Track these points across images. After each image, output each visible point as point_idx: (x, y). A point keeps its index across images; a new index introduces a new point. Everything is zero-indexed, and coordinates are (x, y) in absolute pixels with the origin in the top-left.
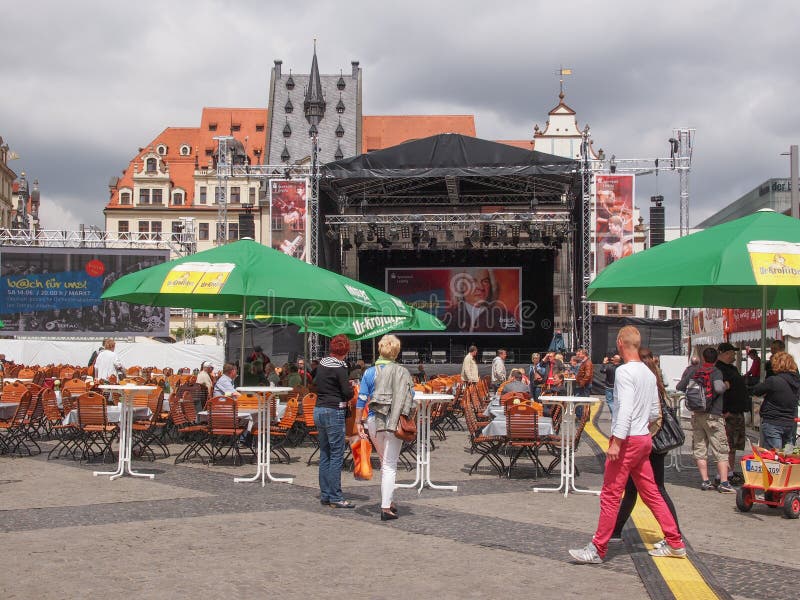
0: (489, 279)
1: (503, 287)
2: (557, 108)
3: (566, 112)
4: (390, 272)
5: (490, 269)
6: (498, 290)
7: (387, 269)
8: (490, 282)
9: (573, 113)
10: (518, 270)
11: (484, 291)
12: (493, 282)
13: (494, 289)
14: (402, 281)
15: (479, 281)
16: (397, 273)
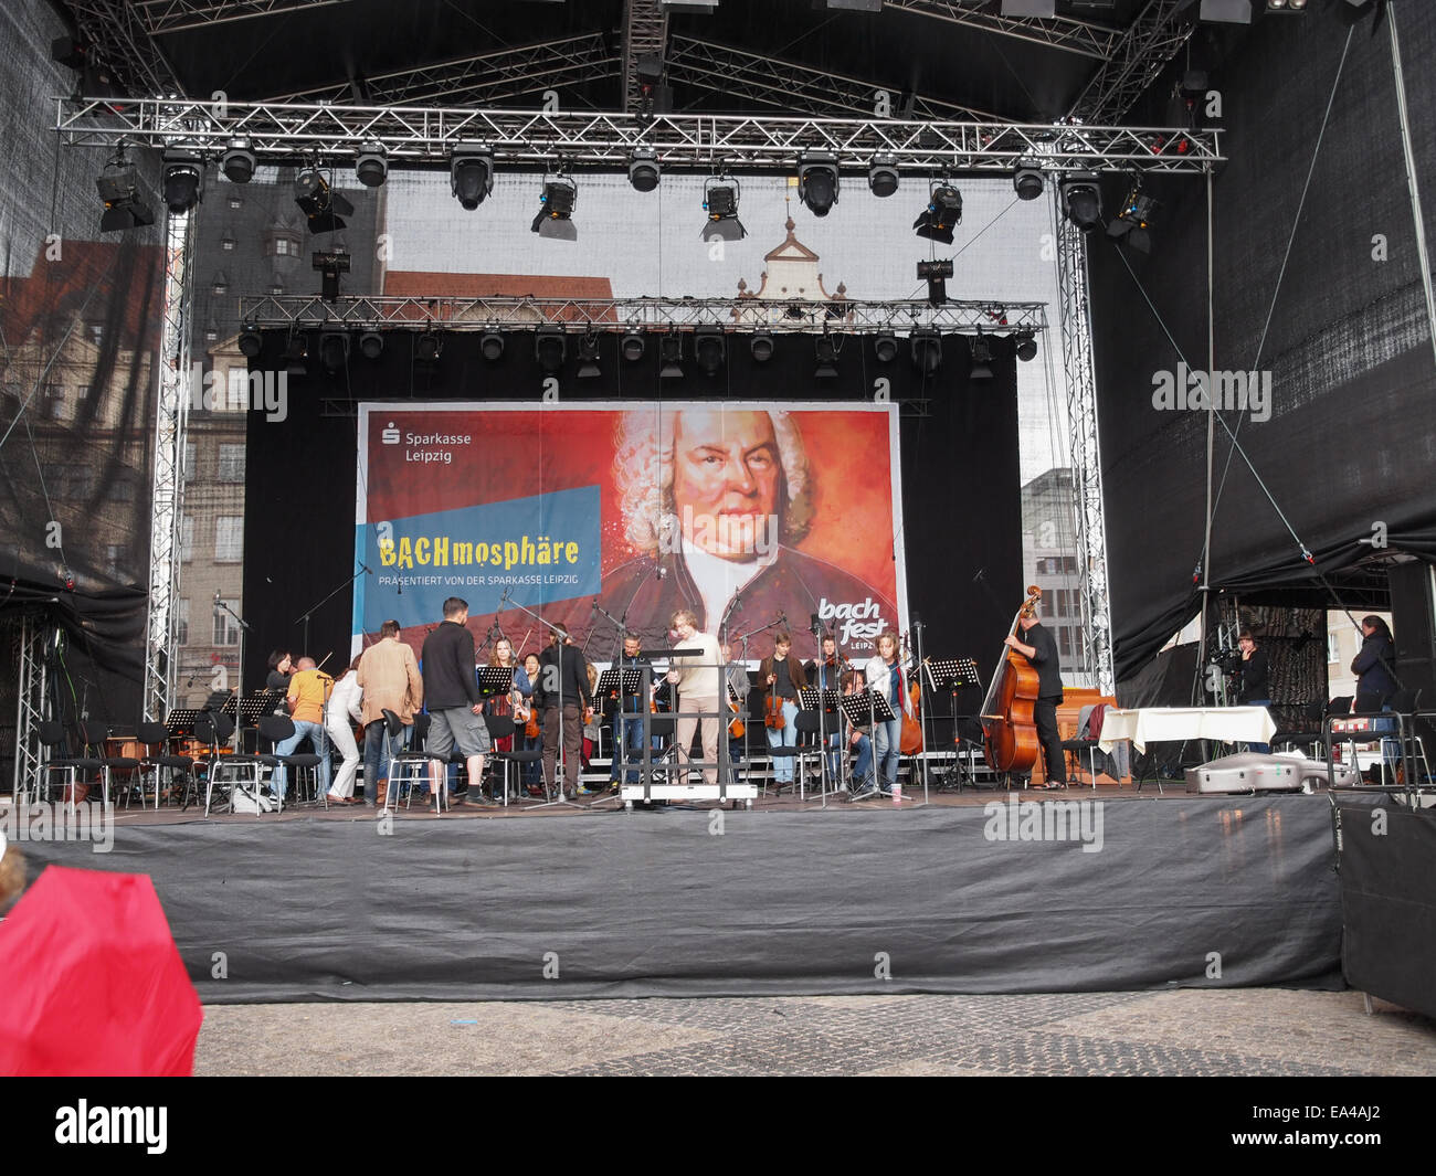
0: (772, 446)
1: (830, 480)
2: (782, 247)
3: (799, 254)
4: (377, 422)
5: (778, 409)
6: (811, 491)
7: (364, 410)
8: (776, 457)
9: (814, 258)
10: (884, 416)
11: (753, 494)
12: (790, 458)
13: (794, 490)
14: (428, 457)
15: (735, 452)
16: (406, 423)
